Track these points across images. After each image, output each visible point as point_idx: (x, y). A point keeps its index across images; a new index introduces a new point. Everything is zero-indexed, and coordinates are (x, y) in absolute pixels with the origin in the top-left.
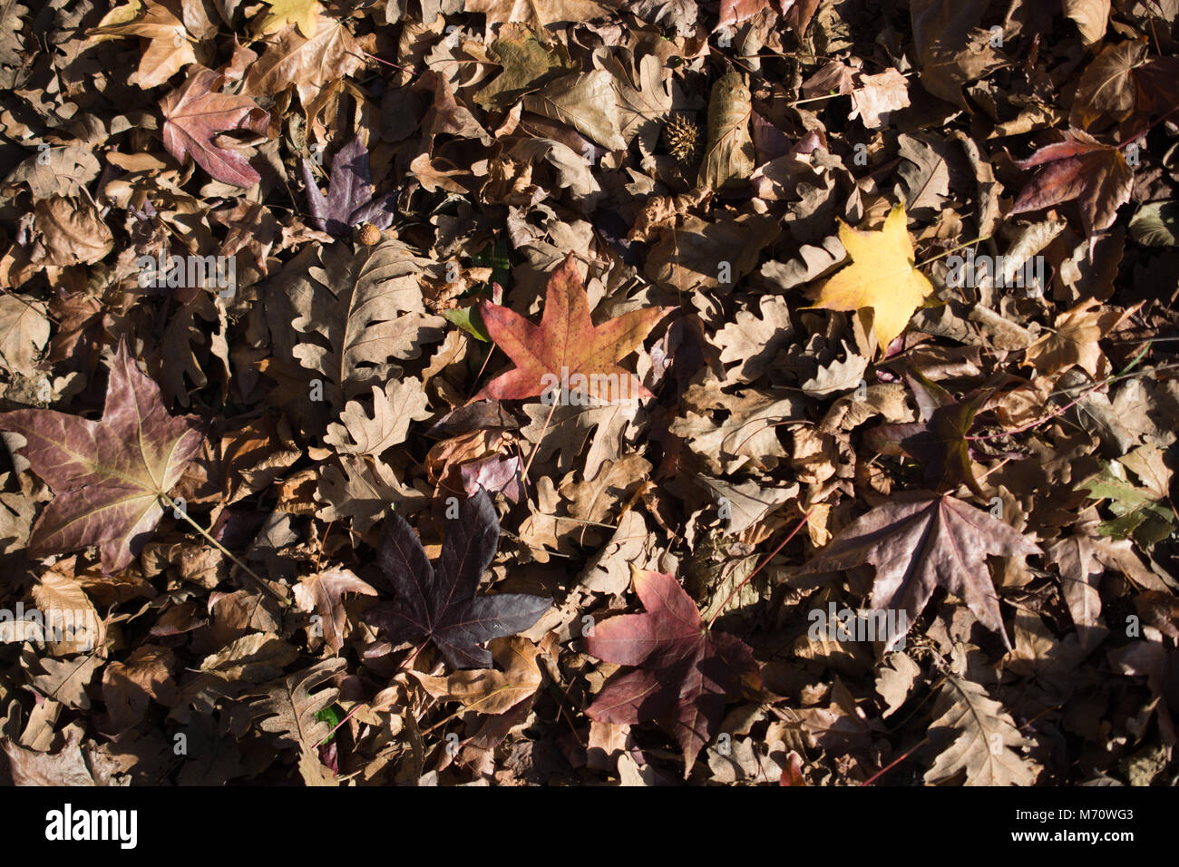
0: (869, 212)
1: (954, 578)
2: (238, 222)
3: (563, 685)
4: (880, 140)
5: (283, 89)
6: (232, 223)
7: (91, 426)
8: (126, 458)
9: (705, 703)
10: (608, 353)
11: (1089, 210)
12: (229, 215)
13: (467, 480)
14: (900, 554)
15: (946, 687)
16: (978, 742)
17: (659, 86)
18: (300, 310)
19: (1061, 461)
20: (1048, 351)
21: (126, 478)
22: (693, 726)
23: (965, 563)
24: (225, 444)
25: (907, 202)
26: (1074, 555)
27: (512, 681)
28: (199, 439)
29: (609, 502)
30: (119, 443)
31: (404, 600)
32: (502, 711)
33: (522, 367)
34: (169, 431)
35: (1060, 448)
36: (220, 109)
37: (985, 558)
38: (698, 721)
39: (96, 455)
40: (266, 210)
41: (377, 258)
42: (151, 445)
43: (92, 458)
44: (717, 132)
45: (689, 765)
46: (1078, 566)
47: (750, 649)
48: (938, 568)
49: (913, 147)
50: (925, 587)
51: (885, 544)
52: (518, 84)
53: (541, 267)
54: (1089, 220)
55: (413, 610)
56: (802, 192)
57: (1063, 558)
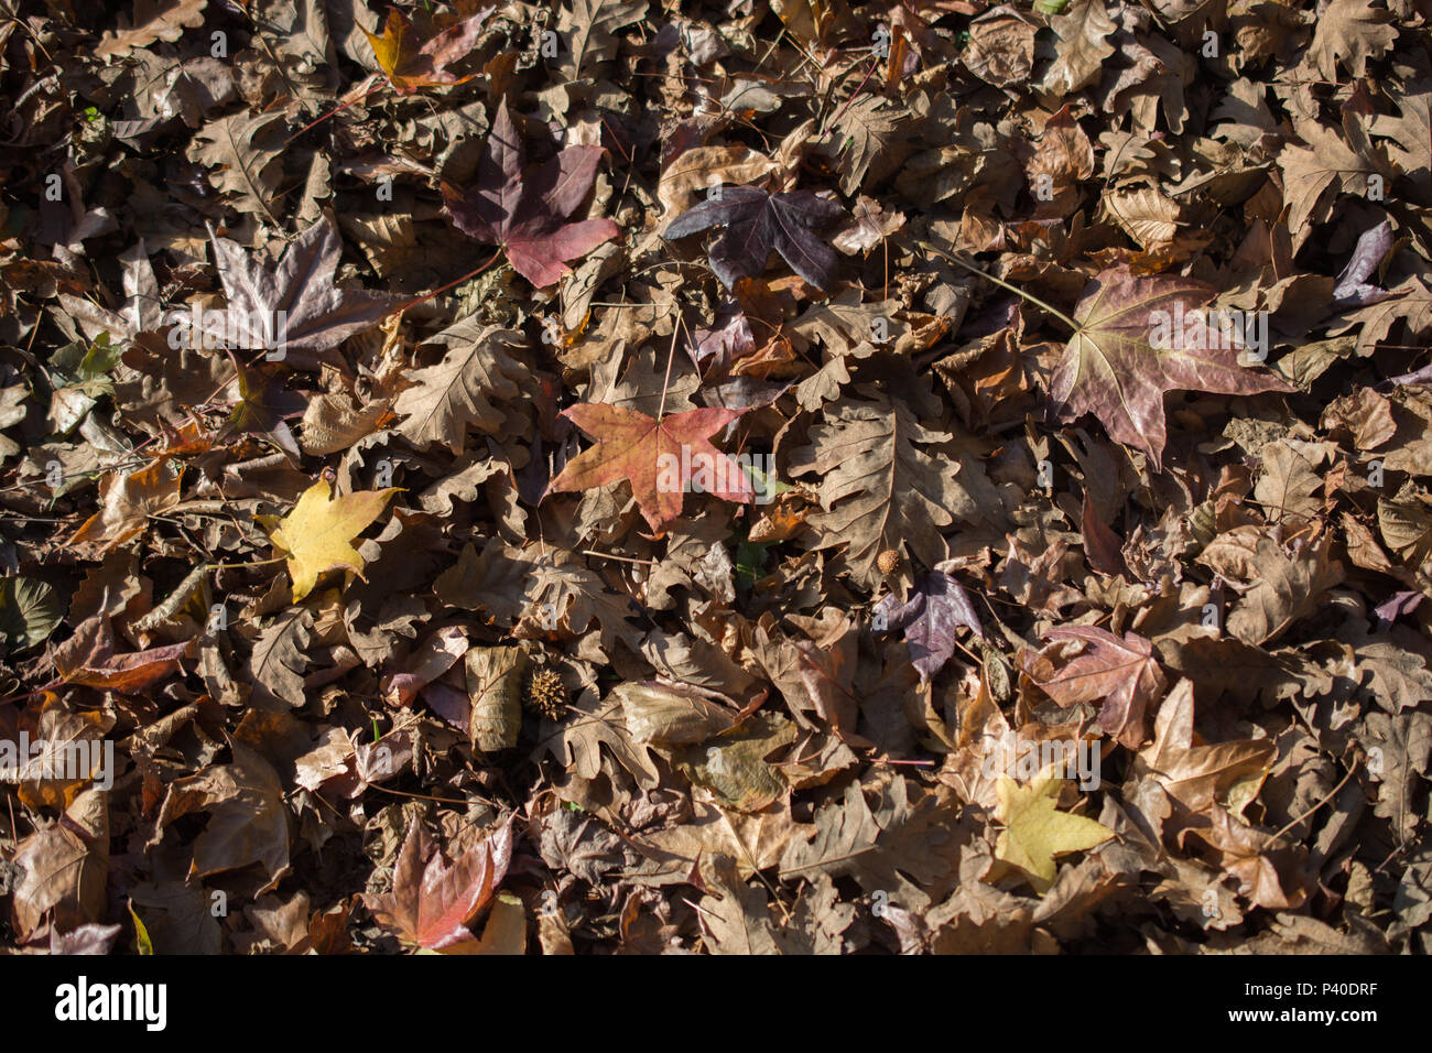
0: (338, 618)
1: (257, 280)
2: (1054, 591)
3: (635, 187)
4: (326, 703)
5: (1026, 726)
6: (1060, 589)
7: (1172, 384)
8: (1127, 360)
9: (497, 179)
10: (609, 453)
11: (104, 639)
12: (1065, 597)
13: (745, 329)
14: (310, 301)
15: (269, 196)
16: (238, 137)
17: (579, 748)
18: (956, 485)
19: (152, 401)
20: (157, 498)
21: (1120, 338)
22: (505, 148)
23: (247, 296)
24: (1023, 384)
25: (295, 627)
26: (144, 321)
27: (683, 181)
28: (1054, 392)
29: (603, 329)
30: (1137, 375)
31: (804, 226)
32: (687, 152)
33: (703, 441)
34: (1087, 395)
35: (150, 413)
36: (1091, 678)
37: (229, 305)
38: (501, 157)
39: (1160, 362)
40: (1022, 600)
41: (874, 528)
42: (1104, 377)
43: (1164, 359)
44: (506, 683)
45: (503, 107)
46: (143, 310)
47: (457, 224)
48: (273, 287)
49: (289, 692)
50: (286, 271)
51: (325, 311)
52: (745, 747)
53: (694, 541)
54: (104, 629)
55: (792, 216)
56: (409, 630)
57: (156, 317)
